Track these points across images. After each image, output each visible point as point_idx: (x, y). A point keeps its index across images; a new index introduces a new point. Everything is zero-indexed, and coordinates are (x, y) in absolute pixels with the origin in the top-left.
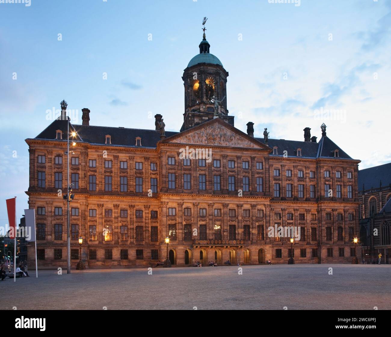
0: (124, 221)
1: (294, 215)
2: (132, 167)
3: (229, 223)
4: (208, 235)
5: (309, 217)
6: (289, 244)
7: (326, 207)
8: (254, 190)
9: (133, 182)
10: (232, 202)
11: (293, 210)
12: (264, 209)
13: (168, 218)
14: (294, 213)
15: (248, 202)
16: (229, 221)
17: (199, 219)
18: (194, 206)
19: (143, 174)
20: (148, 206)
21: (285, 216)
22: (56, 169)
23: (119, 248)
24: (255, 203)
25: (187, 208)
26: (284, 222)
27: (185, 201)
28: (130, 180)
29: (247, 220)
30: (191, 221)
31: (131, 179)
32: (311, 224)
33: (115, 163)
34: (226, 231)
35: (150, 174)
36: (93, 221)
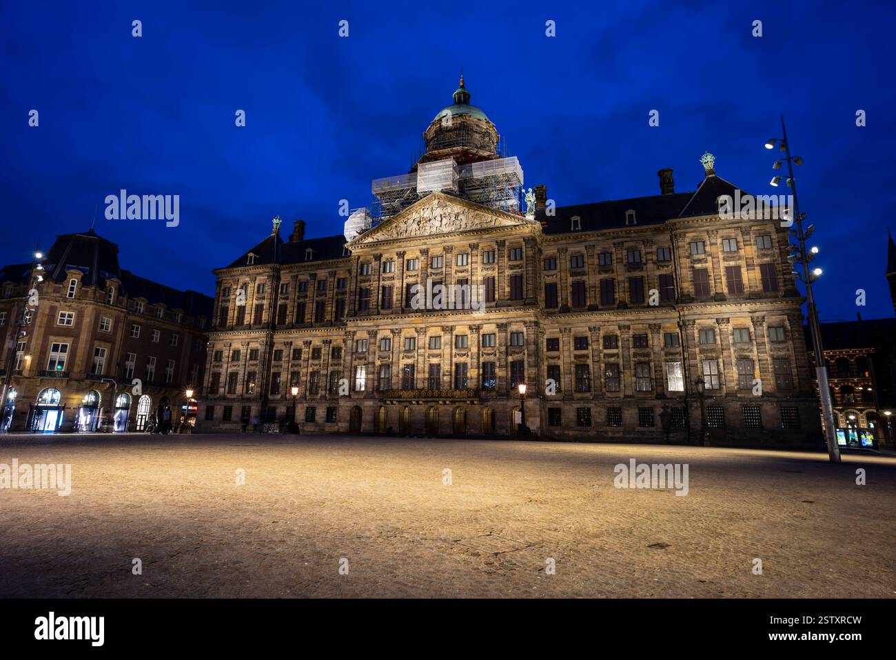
0: (316, 365)
1: (620, 338)
3: (454, 360)
4: (415, 382)
5: (659, 339)
6: (609, 397)
7: (696, 317)
8: (502, 298)
10: (461, 323)
11: (617, 327)
12: (525, 329)
13: (354, 356)
14: (619, 335)
15: (489, 319)
16: (455, 356)
17: (401, 356)
18: (394, 335)
21: (598, 341)
23: (305, 405)
24: (504, 321)
25: (385, 339)
27: (380, 328)
29: (489, 352)
30: (389, 358)
32: (666, 356)
34: (447, 373)
36: (277, 366)
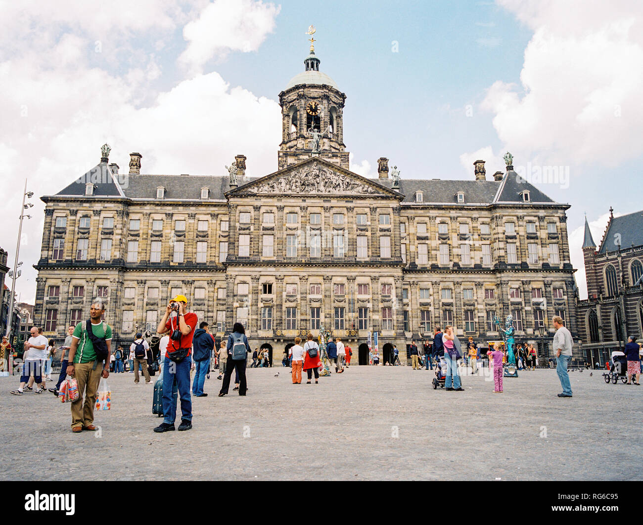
1: (454, 291)
2: (192, 228)
3: (333, 305)
5: (482, 293)
7: (509, 279)
8: (375, 255)
9: (192, 248)
10: (339, 274)
11: (451, 283)
12: (393, 282)
13: (236, 298)
15: (364, 272)
16: (334, 302)
17: (284, 299)
18: (277, 280)
19: (208, 237)
20: (214, 282)
21: (438, 292)
22: (80, 234)
25: (266, 283)
26: (437, 302)
27: (262, 273)
28: (188, 245)
30: (273, 301)
31: (189, 243)
32: (486, 306)
33: (167, 224)
34: (328, 316)
35: (219, 237)
36: (129, 304)
